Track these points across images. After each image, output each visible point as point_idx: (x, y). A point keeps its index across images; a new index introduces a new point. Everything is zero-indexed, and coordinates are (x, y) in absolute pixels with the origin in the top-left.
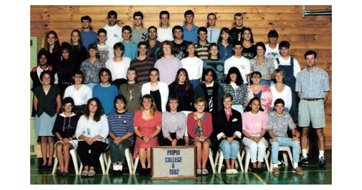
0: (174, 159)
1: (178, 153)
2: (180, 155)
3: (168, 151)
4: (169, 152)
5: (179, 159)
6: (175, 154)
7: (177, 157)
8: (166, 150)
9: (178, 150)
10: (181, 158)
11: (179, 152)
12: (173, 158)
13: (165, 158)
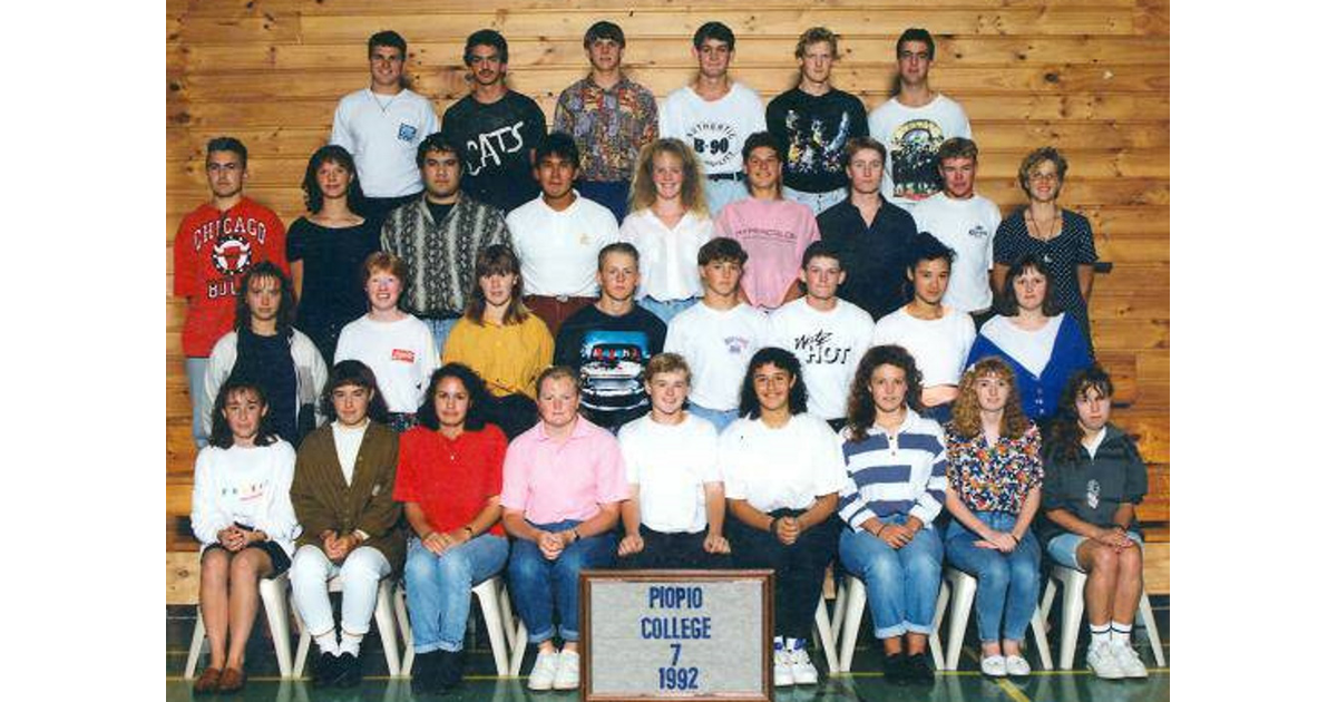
0: (679, 625)
1: (695, 599)
2: (704, 608)
3: (652, 590)
4: (655, 594)
5: (696, 626)
6: (684, 603)
7: (691, 618)
8: (645, 587)
9: (693, 586)
10: (708, 623)
11: (697, 593)
12: (674, 620)
13: (640, 620)
